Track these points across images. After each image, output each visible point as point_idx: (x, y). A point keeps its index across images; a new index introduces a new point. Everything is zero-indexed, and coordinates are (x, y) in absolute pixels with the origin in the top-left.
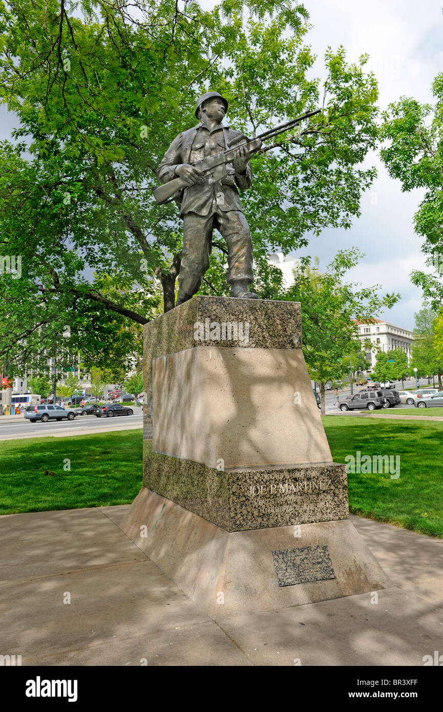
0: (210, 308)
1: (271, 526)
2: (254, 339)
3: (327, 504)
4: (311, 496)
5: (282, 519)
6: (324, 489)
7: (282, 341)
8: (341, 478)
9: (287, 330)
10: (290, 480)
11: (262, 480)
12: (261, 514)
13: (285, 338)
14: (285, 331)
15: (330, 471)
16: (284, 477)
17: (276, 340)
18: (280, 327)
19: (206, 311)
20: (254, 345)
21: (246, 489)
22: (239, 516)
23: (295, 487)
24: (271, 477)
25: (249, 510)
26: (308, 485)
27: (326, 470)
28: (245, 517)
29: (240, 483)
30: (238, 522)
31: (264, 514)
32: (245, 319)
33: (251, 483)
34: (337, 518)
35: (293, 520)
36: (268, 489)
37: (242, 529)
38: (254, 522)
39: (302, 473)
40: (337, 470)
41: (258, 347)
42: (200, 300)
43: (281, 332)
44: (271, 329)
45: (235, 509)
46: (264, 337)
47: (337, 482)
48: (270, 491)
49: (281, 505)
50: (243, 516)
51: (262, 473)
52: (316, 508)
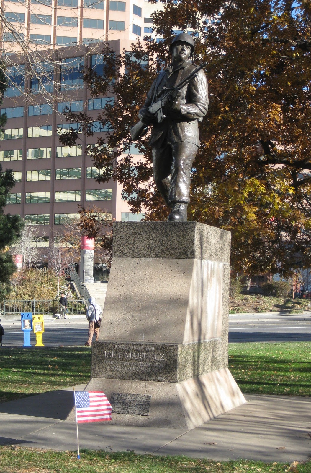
0: (122, 230)
1: (118, 378)
2: (155, 252)
3: (160, 370)
4: (148, 363)
5: (126, 375)
6: (158, 360)
7: (177, 253)
8: (173, 354)
9: (183, 244)
10: (133, 351)
11: (114, 349)
12: (112, 370)
13: (180, 251)
14: (181, 245)
15: (164, 348)
16: (129, 348)
17: (173, 252)
18: (176, 242)
19: (119, 232)
20: (154, 256)
21: (102, 353)
22: (97, 368)
23: (137, 356)
24: (120, 347)
25: (104, 365)
26: (146, 356)
27: (161, 347)
28: (101, 370)
29: (99, 348)
30: (96, 372)
31: (114, 370)
32: (148, 237)
33: (106, 349)
34: (167, 381)
35: (134, 377)
36: (117, 354)
37: (99, 377)
38: (107, 374)
39: (143, 347)
40: (170, 348)
41: (157, 258)
42: (115, 225)
43: (177, 246)
44: (169, 243)
45: (95, 364)
46: (163, 250)
47: (169, 356)
48: (119, 356)
49: (126, 366)
50: (100, 369)
51: (114, 344)
52: (152, 372)
